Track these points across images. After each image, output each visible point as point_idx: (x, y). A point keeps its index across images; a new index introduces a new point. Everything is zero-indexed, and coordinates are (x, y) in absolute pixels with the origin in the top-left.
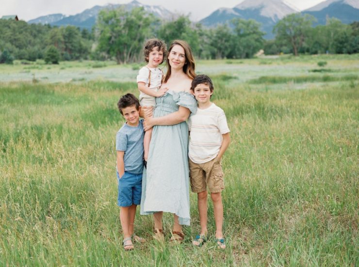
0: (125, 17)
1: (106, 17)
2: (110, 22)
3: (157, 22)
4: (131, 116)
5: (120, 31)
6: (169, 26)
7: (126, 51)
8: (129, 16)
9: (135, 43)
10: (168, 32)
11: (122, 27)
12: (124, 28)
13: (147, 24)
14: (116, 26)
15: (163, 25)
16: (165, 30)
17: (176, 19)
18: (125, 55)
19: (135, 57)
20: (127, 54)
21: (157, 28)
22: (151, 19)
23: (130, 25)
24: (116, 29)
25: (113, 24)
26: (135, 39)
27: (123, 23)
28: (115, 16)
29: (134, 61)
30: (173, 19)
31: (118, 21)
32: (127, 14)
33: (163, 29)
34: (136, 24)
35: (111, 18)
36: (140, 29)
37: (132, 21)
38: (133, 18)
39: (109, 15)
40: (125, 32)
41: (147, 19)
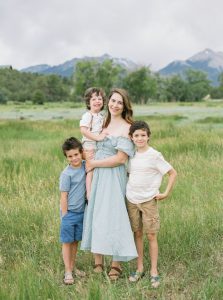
0: (98, 67)
1: (82, 67)
2: (85, 72)
3: (123, 71)
4: (74, 158)
5: (93, 79)
6: (134, 75)
8: (101, 67)
10: (132, 80)
12: (96, 76)
13: (115, 73)
14: (90, 75)
15: (128, 74)
16: (130, 78)
17: (139, 69)
21: (123, 76)
22: (118, 69)
23: (101, 73)
24: (90, 77)
25: (87, 73)
27: (95, 72)
28: (89, 66)
30: (136, 69)
31: (92, 70)
32: (99, 65)
33: (128, 77)
34: (106, 73)
35: (86, 68)
36: (110, 77)
37: (103, 71)
38: (104, 68)
39: (84, 65)
40: (97, 80)
41: (115, 69)
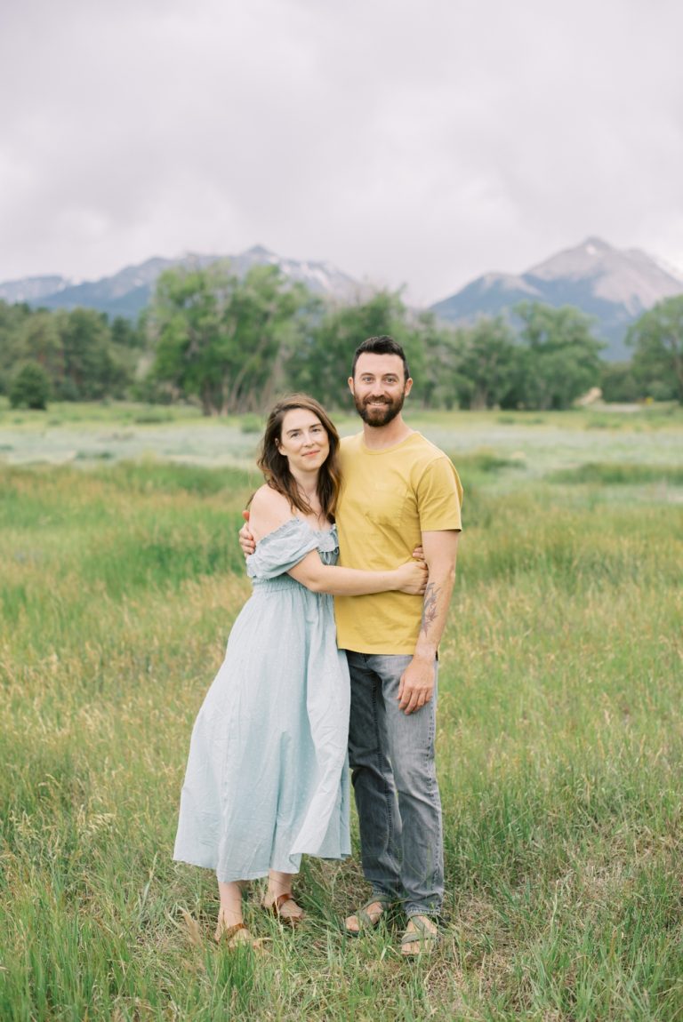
0: (230, 290)
1: (176, 288)
2: (188, 304)
3: (315, 305)
5: (213, 328)
6: (348, 318)
7: (227, 380)
8: (240, 289)
9: (254, 361)
10: (342, 334)
11: (221, 316)
12: (224, 320)
13: (288, 312)
14: (205, 314)
15: (331, 314)
16: (335, 329)
17: (367, 298)
18: (225, 391)
19: (251, 397)
20: (231, 387)
21: (314, 322)
22: (298, 297)
23: (240, 311)
24: (202, 322)
25: (195, 307)
26: (253, 350)
27: (222, 305)
28: (202, 286)
29: (250, 409)
30: (358, 299)
31: (209, 300)
32: (234, 282)
33: (330, 324)
34: (258, 311)
35: (190, 293)
36: (269, 325)
37: (247, 303)
38: (252, 293)
39: (188, 283)
40: (227, 331)
41: (288, 297)
